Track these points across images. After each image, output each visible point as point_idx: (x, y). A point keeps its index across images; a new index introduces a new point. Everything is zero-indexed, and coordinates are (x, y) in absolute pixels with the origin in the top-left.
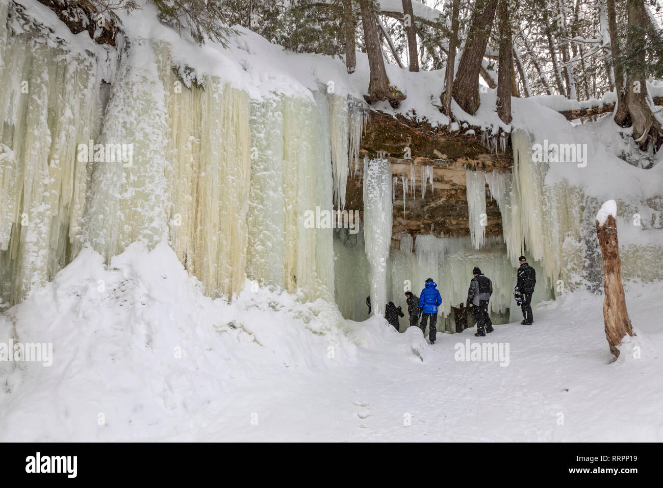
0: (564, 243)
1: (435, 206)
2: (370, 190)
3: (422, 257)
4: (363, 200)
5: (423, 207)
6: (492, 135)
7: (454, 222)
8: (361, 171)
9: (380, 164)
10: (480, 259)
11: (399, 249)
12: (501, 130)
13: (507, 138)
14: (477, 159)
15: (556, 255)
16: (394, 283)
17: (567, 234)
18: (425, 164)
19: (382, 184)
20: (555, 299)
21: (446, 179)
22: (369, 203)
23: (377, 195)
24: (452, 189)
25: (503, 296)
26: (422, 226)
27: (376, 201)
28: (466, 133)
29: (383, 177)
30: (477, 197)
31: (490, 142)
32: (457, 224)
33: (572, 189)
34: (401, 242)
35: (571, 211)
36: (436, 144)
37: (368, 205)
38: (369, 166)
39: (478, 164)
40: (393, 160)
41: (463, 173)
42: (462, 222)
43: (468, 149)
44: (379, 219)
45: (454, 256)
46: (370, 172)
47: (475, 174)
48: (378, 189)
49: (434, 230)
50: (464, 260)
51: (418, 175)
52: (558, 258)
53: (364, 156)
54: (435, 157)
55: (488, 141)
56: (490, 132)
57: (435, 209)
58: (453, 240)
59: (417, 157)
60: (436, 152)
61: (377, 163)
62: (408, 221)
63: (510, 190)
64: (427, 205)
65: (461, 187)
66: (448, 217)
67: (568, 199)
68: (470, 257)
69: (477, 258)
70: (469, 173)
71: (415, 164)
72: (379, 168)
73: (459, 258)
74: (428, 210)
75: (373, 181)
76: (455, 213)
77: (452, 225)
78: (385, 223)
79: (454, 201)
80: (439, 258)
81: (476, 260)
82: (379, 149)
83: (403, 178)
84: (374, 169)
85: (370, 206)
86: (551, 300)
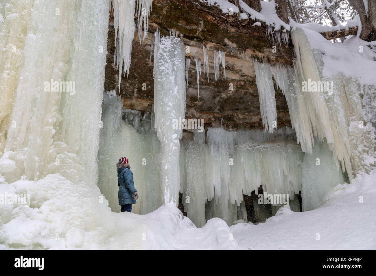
0: (350, 127)
1: (226, 97)
2: (161, 62)
3: (214, 147)
4: (154, 73)
5: (214, 98)
6: (275, 31)
7: (241, 117)
8: (152, 46)
9: (172, 40)
10: (267, 148)
11: (193, 139)
12: (282, 28)
13: (288, 34)
14: (263, 52)
15: (345, 138)
16: (188, 171)
17: (351, 118)
18: (217, 49)
19: (174, 59)
20: (349, 183)
21: (237, 69)
22: (160, 75)
23: (169, 67)
24: (241, 80)
25: (291, 182)
26: (213, 119)
27: (168, 73)
28: (254, 25)
29: (176, 52)
30: (267, 84)
31: (274, 37)
32: (243, 118)
33: (349, 79)
34: (194, 133)
35: (351, 98)
36: (226, 33)
37: (159, 77)
38: (160, 41)
39: (264, 57)
40: (187, 42)
41: (251, 64)
42: (247, 117)
43: (255, 42)
44: (171, 91)
45: (243, 146)
46: (162, 46)
47: (263, 65)
48: (171, 63)
49: (224, 124)
50: (253, 150)
51: (211, 61)
52: (347, 141)
53: (155, 30)
54: (225, 45)
55: (273, 36)
56: (273, 28)
57: (226, 100)
58: (240, 132)
59: (210, 43)
60: (226, 41)
61: (169, 40)
62: (201, 115)
63: (294, 81)
64: (218, 96)
65: (249, 78)
66: (236, 111)
67: (346, 88)
68: (257, 147)
69: (264, 148)
70: (256, 64)
71: (208, 49)
72: (171, 44)
73: (248, 147)
74: (219, 102)
75: (165, 54)
76: (242, 107)
77: (240, 119)
78: (178, 96)
79: (243, 92)
80: (229, 149)
81: (263, 149)
82: (172, 28)
83: (196, 61)
84: (166, 43)
85: (161, 78)
86: (345, 183)
